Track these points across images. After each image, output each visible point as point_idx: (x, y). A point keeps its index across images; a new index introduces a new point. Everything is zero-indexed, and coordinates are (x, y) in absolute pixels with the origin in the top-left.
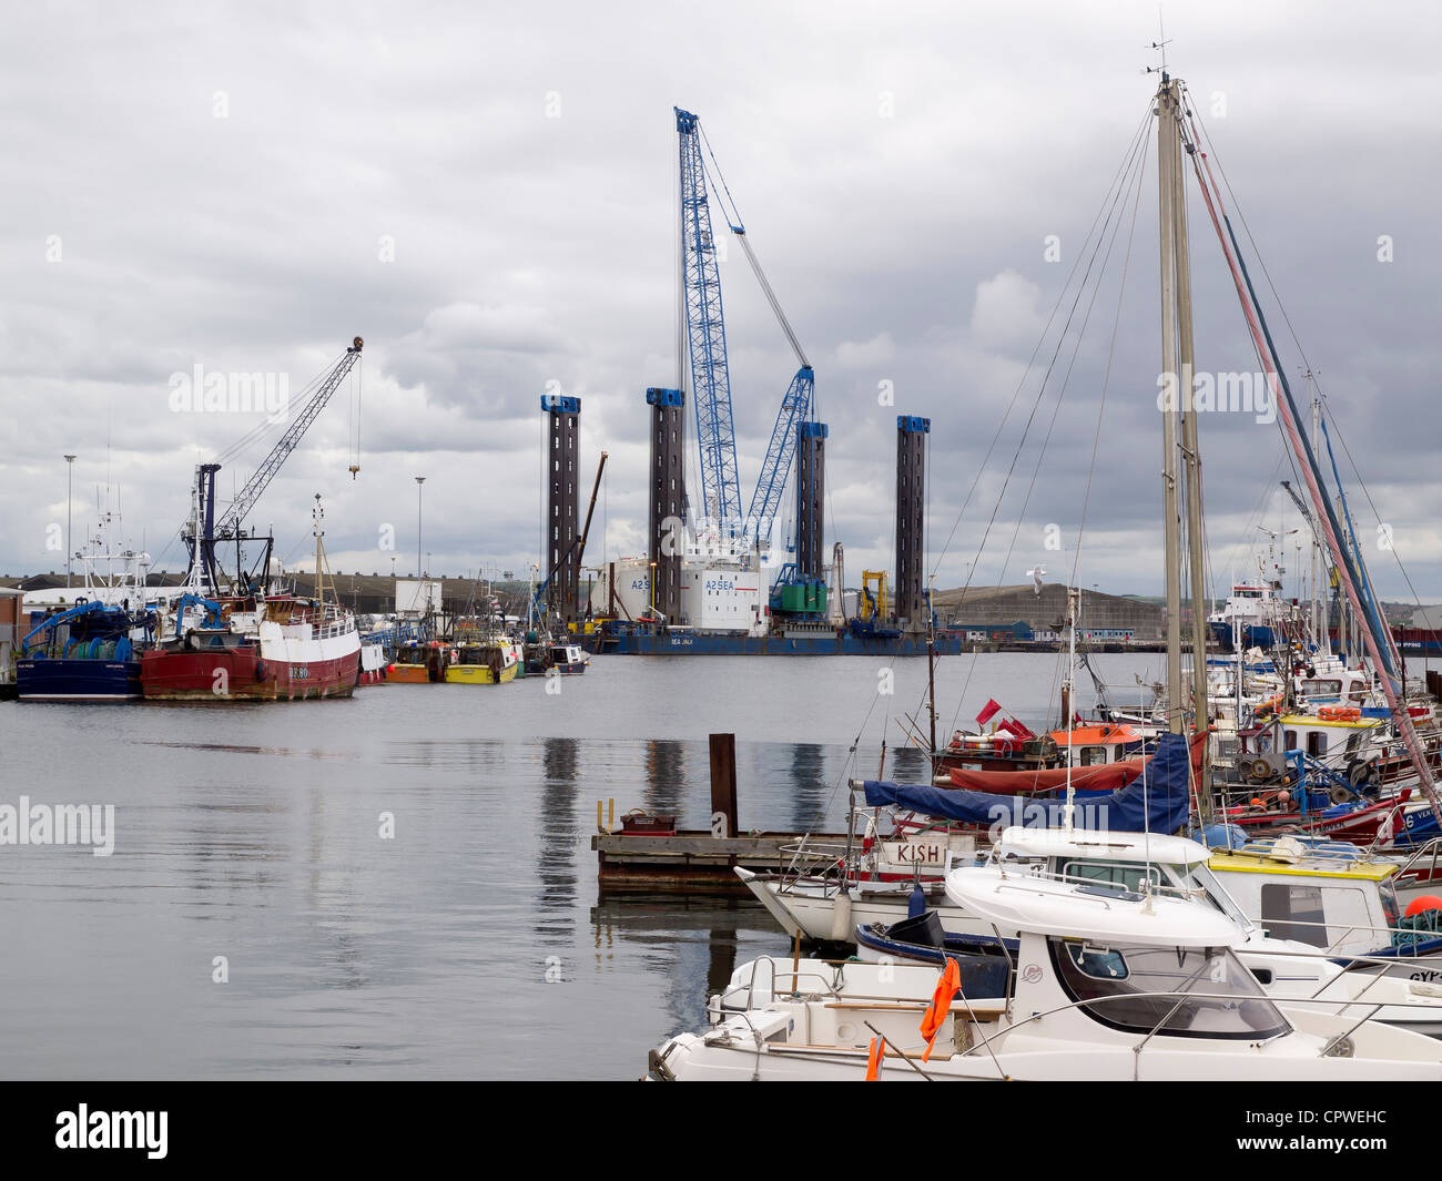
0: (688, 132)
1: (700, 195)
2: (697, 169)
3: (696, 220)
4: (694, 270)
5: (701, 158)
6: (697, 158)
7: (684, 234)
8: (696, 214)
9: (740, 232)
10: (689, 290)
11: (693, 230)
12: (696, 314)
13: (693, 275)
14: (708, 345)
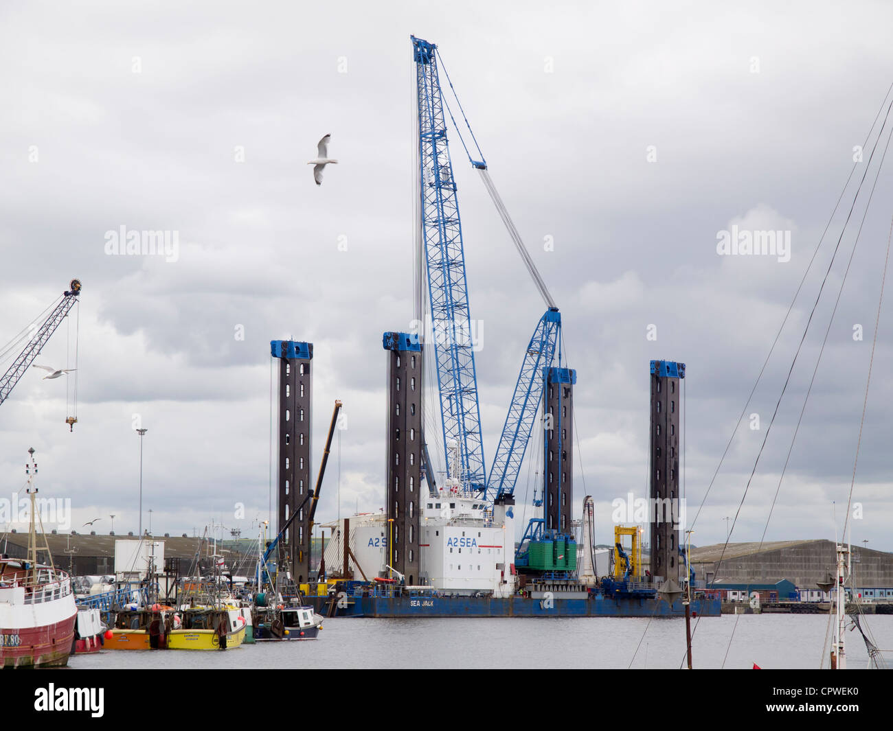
0: (426, 62)
1: (439, 128)
2: (436, 100)
3: (435, 154)
4: (433, 207)
5: (439, 89)
6: (435, 89)
7: (422, 169)
8: (435, 148)
9: (481, 166)
10: (427, 228)
11: (431, 164)
12: (435, 253)
13: (432, 212)
14: (448, 286)
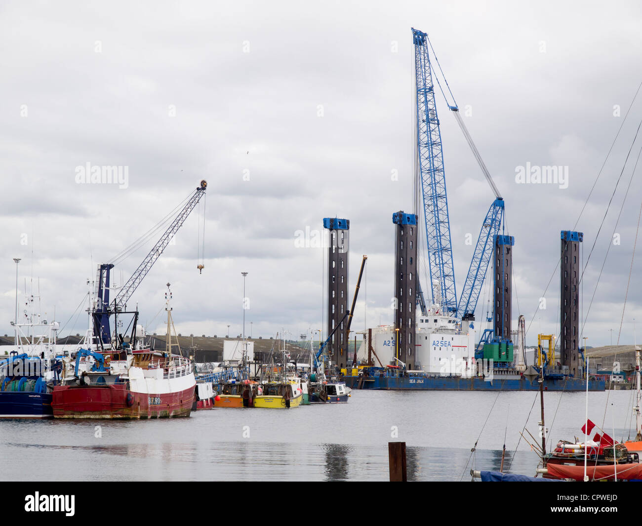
0: (421, 44)
1: (429, 86)
2: (427, 68)
3: (426, 102)
4: (425, 135)
5: (429, 61)
6: (426, 61)
7: (418, 112)
8: (426, 98)
9: (455, 109)
10: (421, 148)
11: (424, 108)
12: (426, 164)
13: (424, 138)
14: (433, 185)
